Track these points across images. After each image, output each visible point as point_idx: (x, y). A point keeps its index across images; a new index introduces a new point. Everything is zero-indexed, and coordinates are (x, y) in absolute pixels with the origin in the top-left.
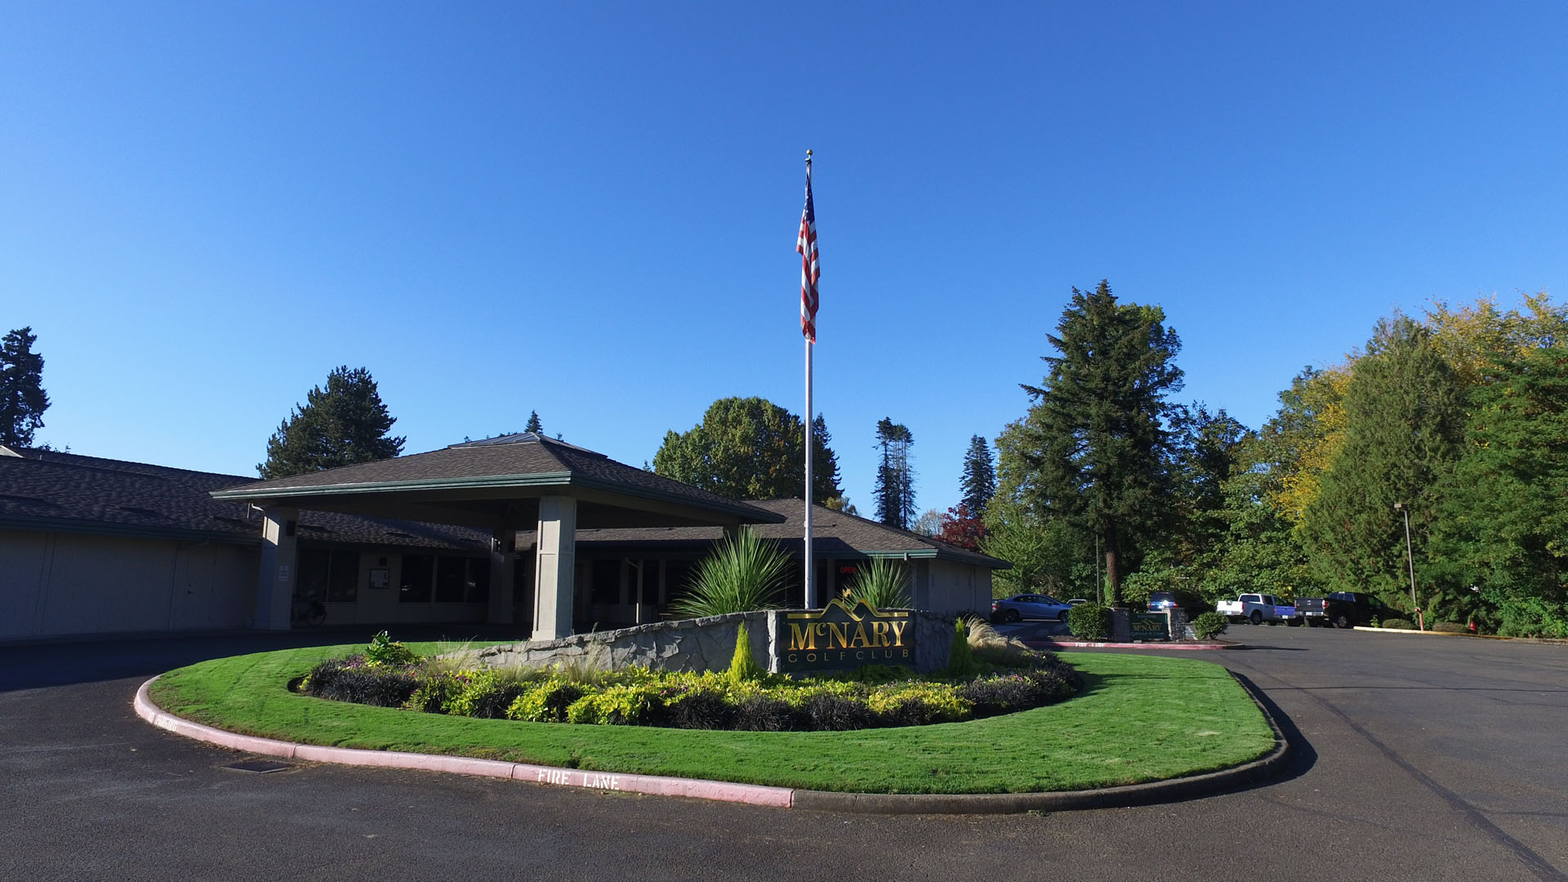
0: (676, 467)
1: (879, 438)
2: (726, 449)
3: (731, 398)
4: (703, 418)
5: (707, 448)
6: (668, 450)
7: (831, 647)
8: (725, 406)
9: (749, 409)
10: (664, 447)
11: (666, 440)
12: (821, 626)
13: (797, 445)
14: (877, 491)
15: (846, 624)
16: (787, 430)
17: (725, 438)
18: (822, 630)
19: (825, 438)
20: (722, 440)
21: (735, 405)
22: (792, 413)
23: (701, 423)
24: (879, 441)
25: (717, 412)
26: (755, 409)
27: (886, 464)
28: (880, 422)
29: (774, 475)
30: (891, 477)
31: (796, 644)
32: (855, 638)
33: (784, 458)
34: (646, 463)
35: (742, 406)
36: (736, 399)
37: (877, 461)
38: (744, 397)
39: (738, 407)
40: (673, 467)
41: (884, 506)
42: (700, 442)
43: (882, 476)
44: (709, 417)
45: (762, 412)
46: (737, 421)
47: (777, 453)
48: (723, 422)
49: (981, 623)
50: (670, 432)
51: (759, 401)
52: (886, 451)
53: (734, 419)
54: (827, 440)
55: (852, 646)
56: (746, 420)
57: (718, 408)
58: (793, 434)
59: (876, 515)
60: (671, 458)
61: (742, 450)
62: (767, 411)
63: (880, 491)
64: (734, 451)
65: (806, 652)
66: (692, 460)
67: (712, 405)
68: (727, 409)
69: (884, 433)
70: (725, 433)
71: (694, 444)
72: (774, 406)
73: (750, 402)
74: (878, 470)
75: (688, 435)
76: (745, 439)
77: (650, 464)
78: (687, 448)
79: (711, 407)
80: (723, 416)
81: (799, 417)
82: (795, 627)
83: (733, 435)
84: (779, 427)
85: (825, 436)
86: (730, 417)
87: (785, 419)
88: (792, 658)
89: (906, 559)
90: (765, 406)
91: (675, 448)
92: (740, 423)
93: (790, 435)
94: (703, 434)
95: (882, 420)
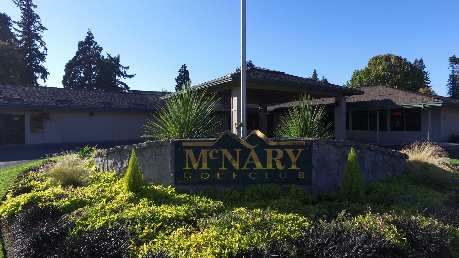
0: (357, 82)
1: (450, 64)
2: (376, 74)
3: (378, 55)
4: (368, 64)
5: (369, 74)
6: (355, 76)
7: (223, 168)
8: (376, 59)
9: (385, 58)
10: (353, 75)
11: (354, 73)
12: (214, 152)
13: (405, 69)
14: (448, 85)
15: (238, 151)
16: (401, 64)
17: (376, 70)
18: (214, 155)
19: (423, 67)
20: (374, 71)
21: (380, 58)
22: (403, 58)
23: (367, 66)
24: (450, 65)
25: (373, 61)
26: (388, 58)
27: (453, 74)
28: (450, 58)
29: (395, 81)
30: (455, 79)
31: (191, 166)
32: (248, 162)
33: (399, 75)
34: (347, 82)
35: (382, 58)
36: (380, 55)
37: (449, 72)
38: (383, 55)
39: (381, 58)
40: (356, 82)
41: (451, 90)
42: (366, 72)
43: (451, 79)
44: (370, 63)
45: (391, 59)
46: (381, 63)
47: (397, 73)
48: (375, 64)
49: (433, 145)
50: (356, 70)
51: (389, 55)
52: (453, 69)
53: (379, 63)
54: (424, 68)
55: (245, 168)
56: (384, 63)
57: (373, 60)
58: (404, 66)
59: (447, 94)
60: (356, 79)
61: (382, 74)
62: (392, 58)
63: (449, 85)
64: (379, 74)
65: (199, 171)
66: (363, 79)
67: (371, 59)
68: (376, 60)
69: (452, 62)
70: (376, 68)
71: (364, 73)
72: (395, 56)
73: (386, 56)
74: (449, 76)
75: (362, 71)
76: (383, 70)
77: (349, 82)
78: (361, 75)
79: (370, 60)
80: (375, 62)
81: (406, 59)
82: (190, 153)
83: (379, 69)
84: (398, 63)
85: (423, 66)
86: (377, 63)
87: (401, 60)
88: (188, 176)
89: (423, 107)
90: (392, 56)
91: (357, 75)
92: (381, 64)
93: (402, 66)
94: (367, 69)
95: (451, 57)
